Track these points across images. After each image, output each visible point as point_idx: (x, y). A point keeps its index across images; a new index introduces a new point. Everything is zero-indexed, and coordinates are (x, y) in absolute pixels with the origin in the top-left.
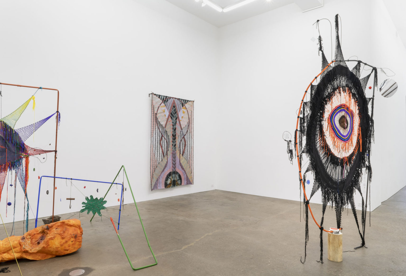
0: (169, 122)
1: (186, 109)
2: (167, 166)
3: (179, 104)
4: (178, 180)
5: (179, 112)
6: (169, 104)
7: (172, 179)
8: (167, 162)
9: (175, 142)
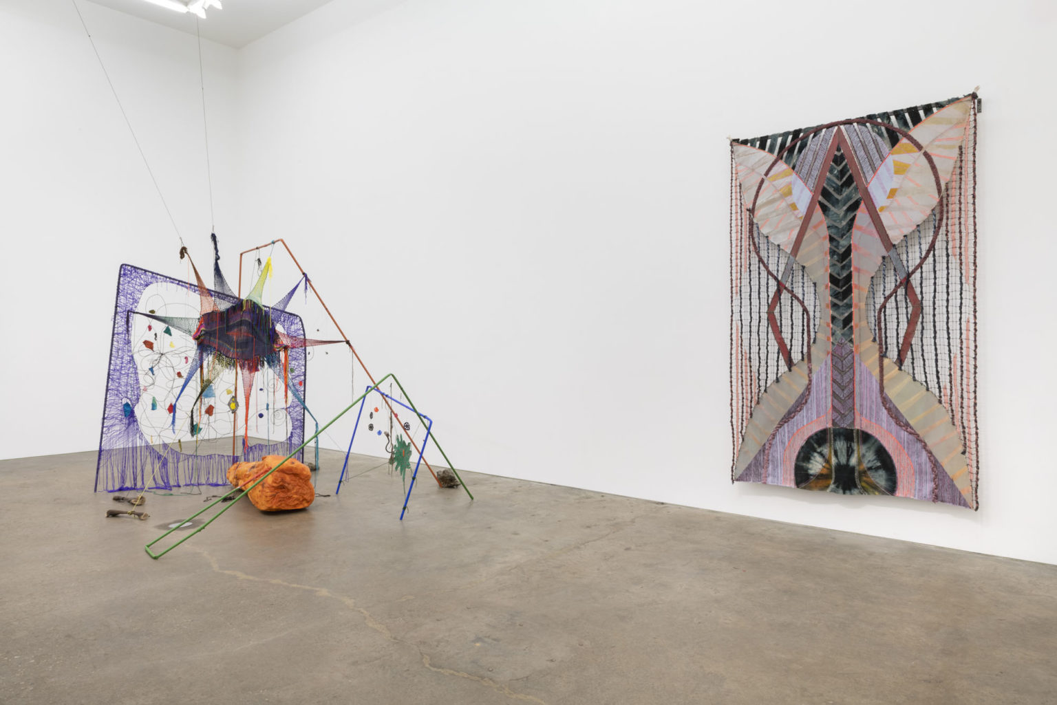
0: (816, 227)
1: (919, 147)
2: (809, 405)
4: (870, 469)
5: (869, 174)
7: (834, 461)
8: (808, 389)
9: (849, 306)
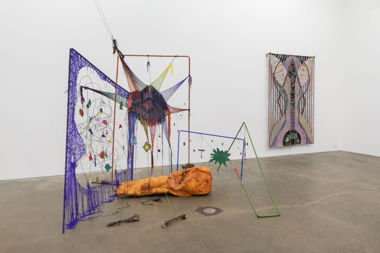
0: (288, 80)
1: (306, 66)
2: (285, 125)
3: (298, 62)
4: (297, 139)
5: (298, 70)
6: (287, 63)
7: (291, 138)
8: (285, 121)
9: (294, 101)
